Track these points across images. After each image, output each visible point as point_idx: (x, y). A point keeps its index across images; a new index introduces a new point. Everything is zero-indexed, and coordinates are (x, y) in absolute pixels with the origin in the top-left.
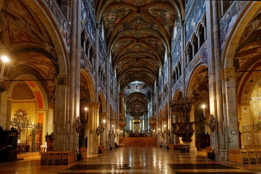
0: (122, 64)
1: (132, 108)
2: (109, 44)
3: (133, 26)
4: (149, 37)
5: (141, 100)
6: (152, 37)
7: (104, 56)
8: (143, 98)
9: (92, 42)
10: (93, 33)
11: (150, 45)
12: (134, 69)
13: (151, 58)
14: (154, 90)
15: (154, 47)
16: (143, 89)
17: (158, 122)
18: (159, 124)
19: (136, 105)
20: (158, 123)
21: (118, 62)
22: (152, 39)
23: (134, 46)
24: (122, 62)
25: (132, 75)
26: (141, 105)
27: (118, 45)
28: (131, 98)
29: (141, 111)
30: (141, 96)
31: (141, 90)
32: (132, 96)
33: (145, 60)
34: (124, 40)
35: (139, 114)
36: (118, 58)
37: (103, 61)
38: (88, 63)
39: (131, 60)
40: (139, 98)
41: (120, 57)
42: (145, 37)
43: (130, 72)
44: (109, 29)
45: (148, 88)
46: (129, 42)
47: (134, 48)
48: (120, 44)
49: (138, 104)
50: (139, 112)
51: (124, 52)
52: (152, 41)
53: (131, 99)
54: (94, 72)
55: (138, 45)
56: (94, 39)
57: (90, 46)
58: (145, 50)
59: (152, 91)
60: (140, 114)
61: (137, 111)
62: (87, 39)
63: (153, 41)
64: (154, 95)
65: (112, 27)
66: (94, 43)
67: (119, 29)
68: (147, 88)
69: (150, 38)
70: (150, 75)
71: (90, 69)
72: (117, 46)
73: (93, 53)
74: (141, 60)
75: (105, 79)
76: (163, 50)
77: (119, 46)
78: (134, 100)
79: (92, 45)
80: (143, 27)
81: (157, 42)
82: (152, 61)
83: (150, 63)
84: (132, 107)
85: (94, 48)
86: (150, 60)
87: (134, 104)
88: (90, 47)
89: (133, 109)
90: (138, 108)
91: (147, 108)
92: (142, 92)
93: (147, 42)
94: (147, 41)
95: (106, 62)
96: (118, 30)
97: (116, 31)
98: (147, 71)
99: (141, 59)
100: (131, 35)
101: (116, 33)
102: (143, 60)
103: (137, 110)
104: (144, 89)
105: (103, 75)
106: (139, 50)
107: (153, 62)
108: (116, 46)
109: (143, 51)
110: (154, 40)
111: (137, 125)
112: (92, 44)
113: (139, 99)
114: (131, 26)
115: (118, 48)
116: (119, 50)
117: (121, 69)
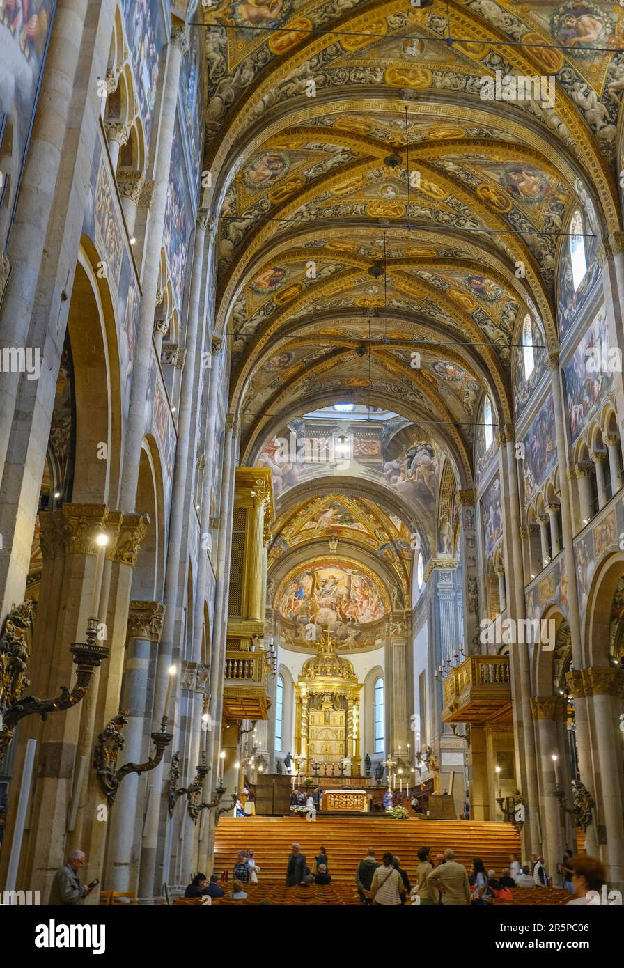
0: (272, 283)
1: (301, 588)
2: (219, 154)
3: (374, 71)
4: (467, 141)
5: (362, 540)
6: (487, 141)
7: (182, 215)
8: (377, 521)
9: (140, 106)
10: (151, 60)
11: (471, 191)
12: (348, 322)
13: (468, 263)
14: (472, 469)
15: (494, 198)
16: (388, 457)
17: (524, 700)
18: (533, 718)
19: (327, 564)
20: (524, 707)
21: (255, 269)
22: (483, 153)
23: (367, 185)
24: (271, 272)
25: (329, 363)
26: (362, 572)
27: (268, 173)
28: (295, 516)
29: (366, 617)
30: (369, 511)
31: (372, 465)
32: (305, 507)
33: (426, 275)
34: (310, 145)
35: (347, 636)
36: (258, 248)
37: (177, 243)
38: (110, 217)
39: (333, 268)
40: (352, 521)
41: (271, 244)
42: (445, 142)
43: (313, 343)
44: (230, 70)
45: (422, 457)
46: (339, 158)
47: (367, 194)
48: (278, 165)
49: (342, 566)
50: (345, 620)
51: (301, 212)
52: (486, 165)
53: (297, 523)
54: (133, 285)
55: (393, 180)
56: (153, 95)
57: (128, 124)
58: (437, 214)
59: (462, 475)
60: (353, 633)
61: (333, 615)
62: (121, 79)
63: (494, 165)
64: (473, 503)
65: (249, 63)
66: (148, 116)
67: (291, 81)
68: (412, 457)
69: (472, 150)
70: (450, 368)
71: (116, 259)
72: (259, 175)
73: (139, 174)
74: (399, 272)
75: (175, 360)
76: (556, 218)
77: (273, 176)
78: (318, 534)
79: (138, 120)
80: (438, 84)
81: (518, 171)
82: (470, 280)
83: (456, 294)
84: (297, 582)
85: (145, 141)
86: (460, 279)
87: (315, 564)
88: (128, 130)
89: (307, 592)
90: (342, 590)
91: (410, 593)
92: (382, 482)
93: (451, 167)
94: (453, 160)
95: (188, 252)
96: (287, 83)
97: (272, 90)
98: (434, 341)
99: (398, 267)
100: (359, 119)
101: (266, 98)
102: (409, 276)
103: (332, 606)
104: (394, 463)
105: (164, 329)
106: (394, 209)
107: (481, 291)
108: (253, 174)
109: (420, 216)
110: (496, 158)
111: (327, 721)
112: (139, 115)
113: (355, 526)
114: (368, 73)
115: (261, 189)
116: (266, 198)
117: (259, 319)
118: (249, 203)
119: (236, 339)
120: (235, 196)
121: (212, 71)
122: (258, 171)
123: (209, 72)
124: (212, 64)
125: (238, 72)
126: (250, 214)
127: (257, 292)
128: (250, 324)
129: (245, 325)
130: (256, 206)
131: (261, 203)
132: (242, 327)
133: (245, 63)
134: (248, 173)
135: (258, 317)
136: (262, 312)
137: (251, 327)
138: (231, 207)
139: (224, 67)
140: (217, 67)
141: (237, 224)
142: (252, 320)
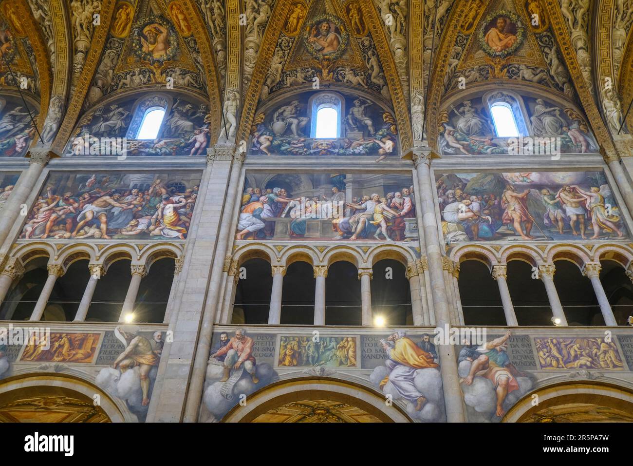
115: (348, 44)
116: (359, 41)
117: (552, 55)
118: (358, 58)
119: (562, 89)
120: (348, 69)
121: (196, 85)
122: (326, 45)
123: (195, 87)
124: (192, 83)
125: (198, 66)
126: (369, 59)
127: (517, 50)
128: (554, 68)
129: (552, 73)
130: (364, 52)
131: (363, 46)
132: (552, 77)
133: (194, 58)
134: (324, 55)
135: (550, 56)
136: (547, 50)
137: (557, 68)
138: (358, 75)
139: (194, 75)
140: (194, 80)
141: (374, 74)
142: (550, 64)
